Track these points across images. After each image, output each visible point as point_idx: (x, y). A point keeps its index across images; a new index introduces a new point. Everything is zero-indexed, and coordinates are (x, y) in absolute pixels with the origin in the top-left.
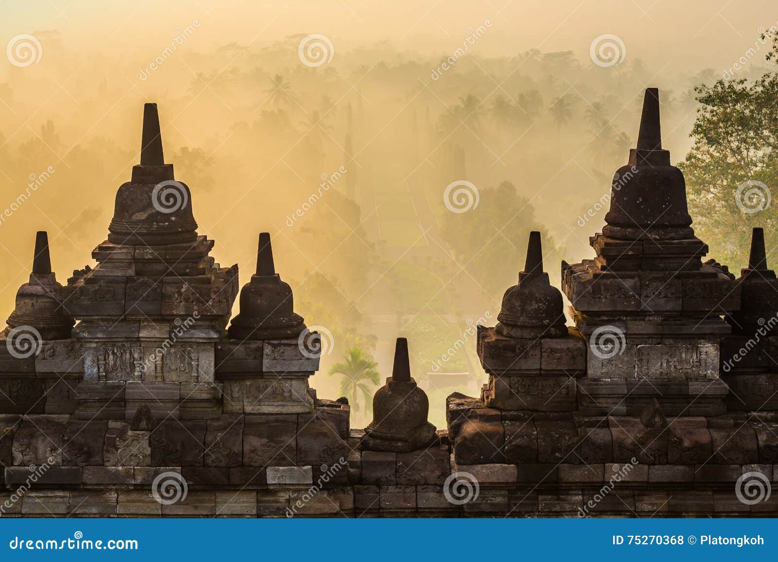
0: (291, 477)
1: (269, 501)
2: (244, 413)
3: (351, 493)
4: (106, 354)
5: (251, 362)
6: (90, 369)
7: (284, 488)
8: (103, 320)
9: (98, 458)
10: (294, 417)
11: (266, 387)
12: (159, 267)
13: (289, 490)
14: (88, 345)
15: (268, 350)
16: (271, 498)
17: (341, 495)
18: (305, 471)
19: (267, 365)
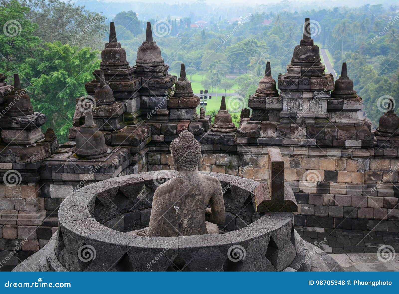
0: (354, 144)
1: (345, 152)
2: (336, 122)
3: (374, 150)
4: (291, 102)
5: (340, 106)
6: (285, 107)
7: (351, 147)
8: (290, 91)
9: (288, 136)
10: (353, 124)
11: (343, 114)
12: (310, 74)
13: (352, 148)
14: (285, 99)
15: (345, 102)
16: (346, 151)
17: (370, 151)
18: (359, 142)
19: (345, 107)
